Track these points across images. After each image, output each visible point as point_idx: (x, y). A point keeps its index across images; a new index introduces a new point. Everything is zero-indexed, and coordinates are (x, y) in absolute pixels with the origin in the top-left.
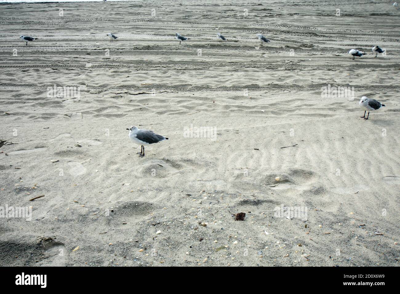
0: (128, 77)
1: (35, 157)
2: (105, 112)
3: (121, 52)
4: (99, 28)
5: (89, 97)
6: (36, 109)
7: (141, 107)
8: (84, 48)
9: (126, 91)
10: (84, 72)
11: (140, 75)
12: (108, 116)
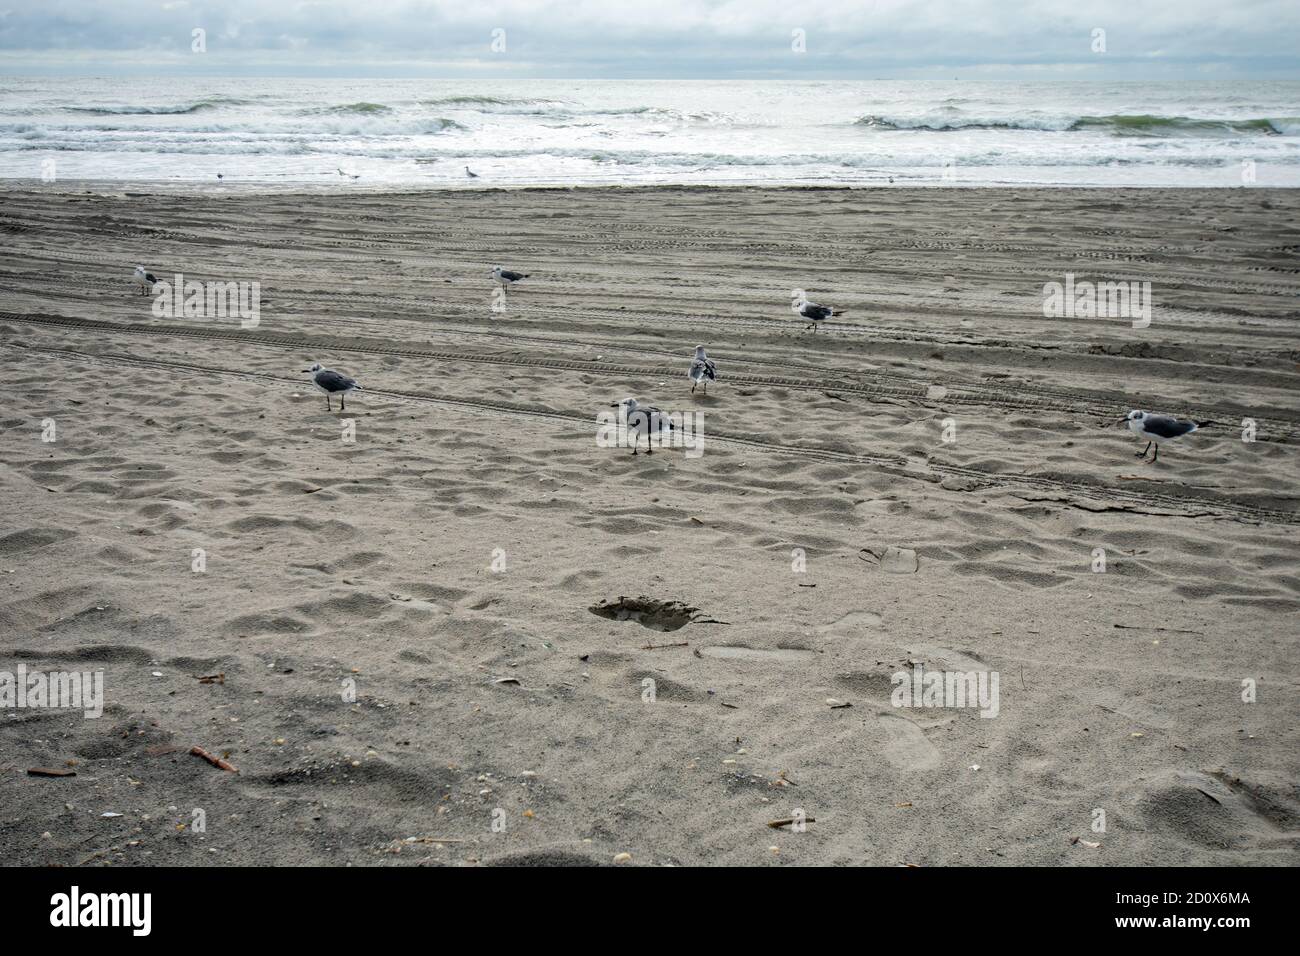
0: (1070, 444)
1: (780, 676)
2: (993, 559)
3: (1045, 359)
4: (974, 272)
5: (937, 500)
6: (776, 517)
7: (1119, 560)
8: (924, 334)
9: (1064, 495)
10: (920, 414)
11: (1111, 442)
12: (1004, 573)
